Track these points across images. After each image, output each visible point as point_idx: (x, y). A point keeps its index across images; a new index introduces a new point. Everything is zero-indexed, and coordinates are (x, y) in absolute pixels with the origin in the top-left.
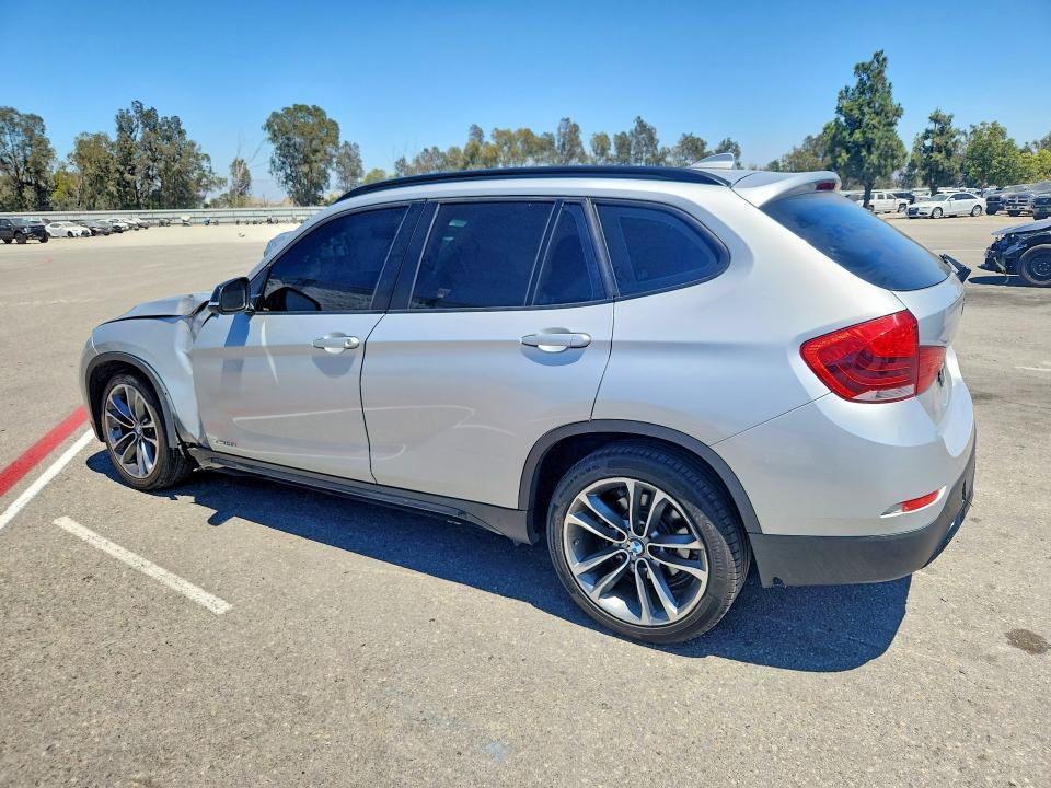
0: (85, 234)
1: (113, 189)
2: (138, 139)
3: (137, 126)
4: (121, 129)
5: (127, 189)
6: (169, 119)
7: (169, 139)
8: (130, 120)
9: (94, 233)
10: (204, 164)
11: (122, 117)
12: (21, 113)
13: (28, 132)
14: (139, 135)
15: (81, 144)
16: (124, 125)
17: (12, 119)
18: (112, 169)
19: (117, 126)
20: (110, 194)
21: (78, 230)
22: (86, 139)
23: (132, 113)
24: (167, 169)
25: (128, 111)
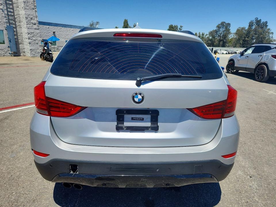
0: (226, 53)
1: (241, 42)
2: (253, 28)
3: (254, 25)
4: (250, 26)
5: (245, 42)
6: (264, 22)
7: (262, 28)
8: (253, 23)
9: (229, 53)
10: (271, 35)
11: (251, 22)
12: (226, 23)
13: (226, 28)
14: (254, 27)
15: (238, 30)
16: (251, 25)
17: (224, 24)
18: (243, 36)
19: (249, 25)
20: (241, 44)
21: (225, 52)
22: (239, 29)
23: (254, 21)
24: (258, 37)
25: (253, 21)
